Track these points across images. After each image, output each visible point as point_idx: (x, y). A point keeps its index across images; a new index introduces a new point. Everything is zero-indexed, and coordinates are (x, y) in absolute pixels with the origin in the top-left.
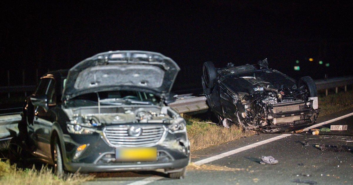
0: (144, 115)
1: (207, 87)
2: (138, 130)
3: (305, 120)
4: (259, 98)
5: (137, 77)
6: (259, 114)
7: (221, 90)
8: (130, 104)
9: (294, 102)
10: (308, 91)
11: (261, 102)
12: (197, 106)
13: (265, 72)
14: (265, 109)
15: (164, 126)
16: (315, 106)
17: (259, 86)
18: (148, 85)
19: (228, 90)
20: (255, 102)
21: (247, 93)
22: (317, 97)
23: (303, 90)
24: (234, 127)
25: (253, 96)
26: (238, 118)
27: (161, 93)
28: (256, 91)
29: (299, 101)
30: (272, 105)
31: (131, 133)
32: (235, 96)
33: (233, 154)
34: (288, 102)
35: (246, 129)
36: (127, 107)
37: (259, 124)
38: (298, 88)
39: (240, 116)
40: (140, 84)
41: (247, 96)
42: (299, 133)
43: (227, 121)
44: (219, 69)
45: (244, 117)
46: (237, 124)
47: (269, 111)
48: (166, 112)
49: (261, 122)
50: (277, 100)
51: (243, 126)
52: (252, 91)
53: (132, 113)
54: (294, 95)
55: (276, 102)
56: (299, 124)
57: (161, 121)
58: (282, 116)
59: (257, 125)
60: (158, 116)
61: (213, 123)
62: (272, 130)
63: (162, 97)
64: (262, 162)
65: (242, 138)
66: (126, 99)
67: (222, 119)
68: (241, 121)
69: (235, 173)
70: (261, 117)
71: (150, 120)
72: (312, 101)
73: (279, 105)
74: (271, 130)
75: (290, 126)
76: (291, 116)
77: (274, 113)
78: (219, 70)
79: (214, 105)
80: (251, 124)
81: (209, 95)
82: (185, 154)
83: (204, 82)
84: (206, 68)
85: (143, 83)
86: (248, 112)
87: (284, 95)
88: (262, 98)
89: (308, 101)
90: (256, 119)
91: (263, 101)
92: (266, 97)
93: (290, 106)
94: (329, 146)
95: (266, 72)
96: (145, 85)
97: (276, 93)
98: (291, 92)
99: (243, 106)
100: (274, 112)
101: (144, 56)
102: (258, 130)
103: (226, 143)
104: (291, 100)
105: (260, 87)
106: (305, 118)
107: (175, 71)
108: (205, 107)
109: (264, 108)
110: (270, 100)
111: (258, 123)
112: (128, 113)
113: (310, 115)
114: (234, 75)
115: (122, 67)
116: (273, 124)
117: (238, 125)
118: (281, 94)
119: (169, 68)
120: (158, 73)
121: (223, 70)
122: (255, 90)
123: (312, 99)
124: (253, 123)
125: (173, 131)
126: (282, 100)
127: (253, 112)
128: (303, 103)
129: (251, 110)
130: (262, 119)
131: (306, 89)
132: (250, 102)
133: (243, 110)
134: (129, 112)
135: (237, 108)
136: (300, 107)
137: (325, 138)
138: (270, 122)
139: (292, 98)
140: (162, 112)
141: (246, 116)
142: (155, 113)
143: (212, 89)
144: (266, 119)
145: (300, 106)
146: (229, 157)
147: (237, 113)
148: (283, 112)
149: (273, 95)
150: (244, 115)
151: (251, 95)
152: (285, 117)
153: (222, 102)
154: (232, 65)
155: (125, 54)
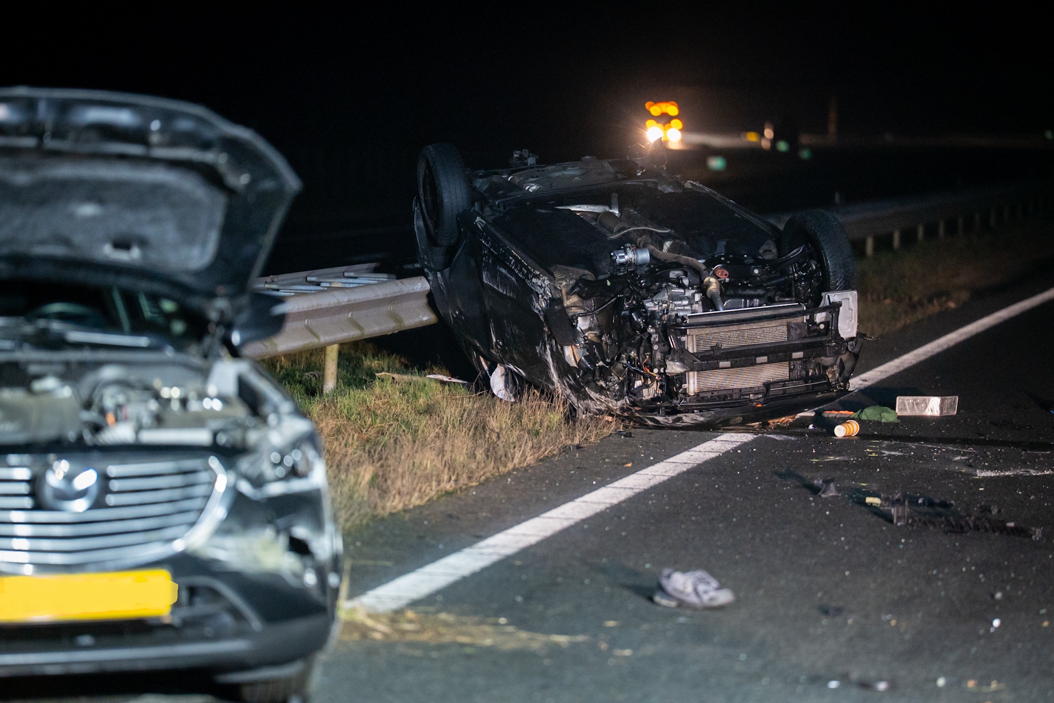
0: (121, 399)
1: (432, 240)
2: (87, 479)
3: (806, 379)
4: (632, 292)
5: (93, 219)
6: (633, 354)
7: (485, 255)
8: (59, 343)
9: (767, 310)
10: (822, 267)
11: (639, 308)
12: (395, 317)
13: (656, 189)
14: (654, 336)
15: (214, 462)
16: (848, 327)
17: (632, 242)
18: (144, 256)
19: (514, 257)
20: (618, 305)
21: (587, 272)
22: (855, 293)
23: (801, 262)
24: (532, 402)
25: (609, 284)
26: (548, 367)
27: (211, 295)
28: (622, 264)
29: (786, 306)
30: (683, 318)
31: (48, 494)
32: (539, 283)
33: (533, 540)
34: (744, 309)
35: (580, 412)
36: (41, 362)
37: (632, 392)
38: (780, 255)
39: (559, 357)
40: (108, 252)
41: (587, 283)
42: (780, 429)
43: (506, 375)
44: (481, 172)
45: (573, 364)
46: (546, 390)
47: (673, 344)
48: (230, 388)
49: (638, 383)
50: (702, 300)
51: (568, 396)
52: (604, 264)
53: (66, 392)
54: (769, 280)
55: (698, 308)
56: (785, 396)
57: (202, 437)
58: (722, 364)
59: (621, 397)
60: (194, 406)
61: (454, 380)
62: (680, 419)
63: (213, 315)
64: (662, 597)
65: (565, 449)
66: (42, 323)
67: (489, 367)
68: (561, 376)
69: (547, 662)
70: (640, 367)
71: (150, 428)
72: (835, 308)
73: (708, 319)
74: (675, 417)
75: (751, 401)
76: (754, 364)
77: (691, 350)
78: (481, 177)
79: (461, 313)
80: (601, 390)
81: (441, 271)
82: (316, 595)
83: (421, 223)
84: (428, 167)
85: (122, 244)
86: (589, 345)
87: (727, 280)
88: (643, 292)
89: (821, 305)
90: (619, 373)
91: (649, 305)
92: (660, 289)
93: (754, 326)
94: (920, 501)
95: (660, 188)
96: (134, 255)
97: (697, 272)
98: (756, 271)
99: (572, 321)
100: (691, 348)
101: (123, 118)
102: (626, 414)
103: (504, 476)
104: (757, 301)
105: (638, 247)
106: (807, 373)
107: (279, 192)
108: (425, 318)
109: (651, 330)
110: (673, 300)
111: (627, 387)
112: (46, 392)
113: (827, 360)
114: (538, 200)
115: (16, 168)
116: (685, 393)
117: (549, 395)
118: (718, 278)
119: (244, 179)
120: (196, 204)
121: (495, 179)
122: (619, 260)
123: (835, 297)
124: (608, 389)
125: (258, 482)
126: (719, 299)
127: (606, 343)
128: (803, 313)
129: (600, 337)
130: (641, 374)
131: (811, 258)
132: (599, 304)
133: (572, 335)
134: (50, 383)
135: (546, 329)
136: (789, 331)
137: (887, 453)
138: (672, 384)
139: (760, 292)
140: (212, 389)
141: (581, 360)
142: (175, 393)
143: (451, 252)
144: (659, 373)
145: (789, 327)
146: (518, 563)
147: (548, 347)
148: (724, 346)
149: (686, 282)
150: (572, 355)
151: (601, 277)
152: (732, 367)
153: (488, 304)
154: (531, 161)
155: (30, 105)
